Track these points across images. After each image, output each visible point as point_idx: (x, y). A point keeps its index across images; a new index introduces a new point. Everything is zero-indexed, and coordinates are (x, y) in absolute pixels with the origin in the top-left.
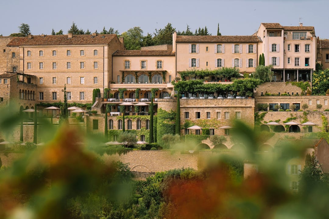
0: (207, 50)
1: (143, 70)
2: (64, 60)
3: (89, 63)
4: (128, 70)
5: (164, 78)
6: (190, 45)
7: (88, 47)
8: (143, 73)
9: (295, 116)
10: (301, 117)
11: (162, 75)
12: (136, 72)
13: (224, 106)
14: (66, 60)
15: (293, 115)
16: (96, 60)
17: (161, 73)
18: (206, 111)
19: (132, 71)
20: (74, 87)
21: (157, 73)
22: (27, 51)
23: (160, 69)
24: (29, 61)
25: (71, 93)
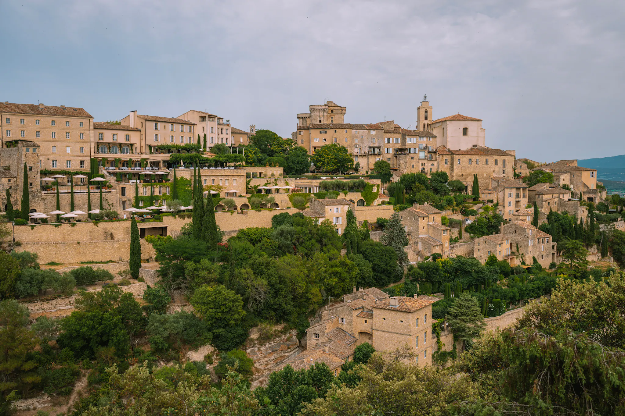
0: (165, 128)
1: (115, 142)
2: (49, 130)
3: (75, 134)
4: (101, 141)
5: (132, 149)
6: (154, 123)
7: (73, 119)
8: (114, 144)
9: (269, 182)
10: (273, 182)
11: (130, 147)
12: (109, 144)
13: (225, 174)
14: (51, 130)
15: (269, 181)
16: (82, 132)
17: (130, 145)
18: (212, 179)
19: (105, 143)
20: (60, 156)
21: (126, 145)
22: (6, 118)
23: (128, 142)
24: (8, 128)
25: (58, 161)
